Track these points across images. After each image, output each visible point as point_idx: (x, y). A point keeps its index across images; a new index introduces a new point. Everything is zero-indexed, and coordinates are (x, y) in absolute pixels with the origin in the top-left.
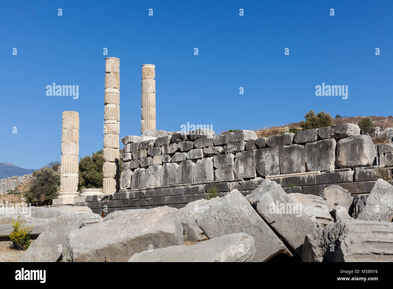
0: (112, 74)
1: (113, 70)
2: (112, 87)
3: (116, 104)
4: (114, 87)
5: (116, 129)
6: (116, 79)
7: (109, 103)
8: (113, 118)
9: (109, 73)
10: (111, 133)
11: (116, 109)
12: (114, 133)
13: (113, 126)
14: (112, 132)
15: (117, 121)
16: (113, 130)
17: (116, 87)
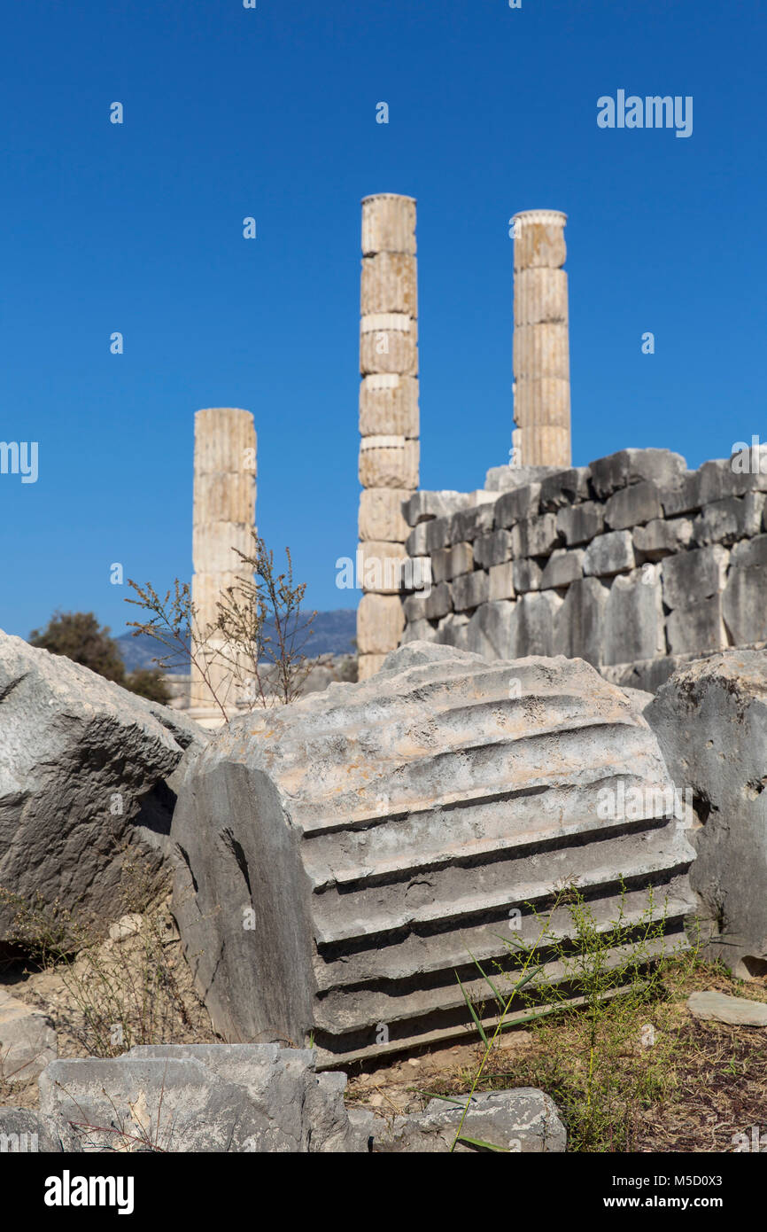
0: (383, 259)
1: (388, 244)
2: (384, 308)
3: (400, 374)
4: (392, 307)
5: (400, 470)
6: (399, 279)
7: (375, 373)
8: (389, 426)
9: (372, 255)
10: (382, 484)
11: (399, 393)
12: (395, 483)
13: (389, 457)
14: (387, 479)
15: (407, 439)
16: (392, 472)
17: (399, 308)
